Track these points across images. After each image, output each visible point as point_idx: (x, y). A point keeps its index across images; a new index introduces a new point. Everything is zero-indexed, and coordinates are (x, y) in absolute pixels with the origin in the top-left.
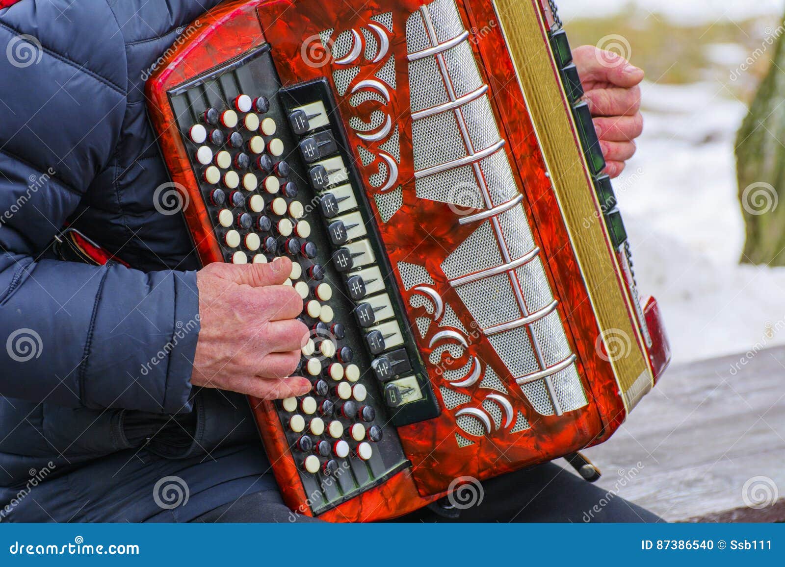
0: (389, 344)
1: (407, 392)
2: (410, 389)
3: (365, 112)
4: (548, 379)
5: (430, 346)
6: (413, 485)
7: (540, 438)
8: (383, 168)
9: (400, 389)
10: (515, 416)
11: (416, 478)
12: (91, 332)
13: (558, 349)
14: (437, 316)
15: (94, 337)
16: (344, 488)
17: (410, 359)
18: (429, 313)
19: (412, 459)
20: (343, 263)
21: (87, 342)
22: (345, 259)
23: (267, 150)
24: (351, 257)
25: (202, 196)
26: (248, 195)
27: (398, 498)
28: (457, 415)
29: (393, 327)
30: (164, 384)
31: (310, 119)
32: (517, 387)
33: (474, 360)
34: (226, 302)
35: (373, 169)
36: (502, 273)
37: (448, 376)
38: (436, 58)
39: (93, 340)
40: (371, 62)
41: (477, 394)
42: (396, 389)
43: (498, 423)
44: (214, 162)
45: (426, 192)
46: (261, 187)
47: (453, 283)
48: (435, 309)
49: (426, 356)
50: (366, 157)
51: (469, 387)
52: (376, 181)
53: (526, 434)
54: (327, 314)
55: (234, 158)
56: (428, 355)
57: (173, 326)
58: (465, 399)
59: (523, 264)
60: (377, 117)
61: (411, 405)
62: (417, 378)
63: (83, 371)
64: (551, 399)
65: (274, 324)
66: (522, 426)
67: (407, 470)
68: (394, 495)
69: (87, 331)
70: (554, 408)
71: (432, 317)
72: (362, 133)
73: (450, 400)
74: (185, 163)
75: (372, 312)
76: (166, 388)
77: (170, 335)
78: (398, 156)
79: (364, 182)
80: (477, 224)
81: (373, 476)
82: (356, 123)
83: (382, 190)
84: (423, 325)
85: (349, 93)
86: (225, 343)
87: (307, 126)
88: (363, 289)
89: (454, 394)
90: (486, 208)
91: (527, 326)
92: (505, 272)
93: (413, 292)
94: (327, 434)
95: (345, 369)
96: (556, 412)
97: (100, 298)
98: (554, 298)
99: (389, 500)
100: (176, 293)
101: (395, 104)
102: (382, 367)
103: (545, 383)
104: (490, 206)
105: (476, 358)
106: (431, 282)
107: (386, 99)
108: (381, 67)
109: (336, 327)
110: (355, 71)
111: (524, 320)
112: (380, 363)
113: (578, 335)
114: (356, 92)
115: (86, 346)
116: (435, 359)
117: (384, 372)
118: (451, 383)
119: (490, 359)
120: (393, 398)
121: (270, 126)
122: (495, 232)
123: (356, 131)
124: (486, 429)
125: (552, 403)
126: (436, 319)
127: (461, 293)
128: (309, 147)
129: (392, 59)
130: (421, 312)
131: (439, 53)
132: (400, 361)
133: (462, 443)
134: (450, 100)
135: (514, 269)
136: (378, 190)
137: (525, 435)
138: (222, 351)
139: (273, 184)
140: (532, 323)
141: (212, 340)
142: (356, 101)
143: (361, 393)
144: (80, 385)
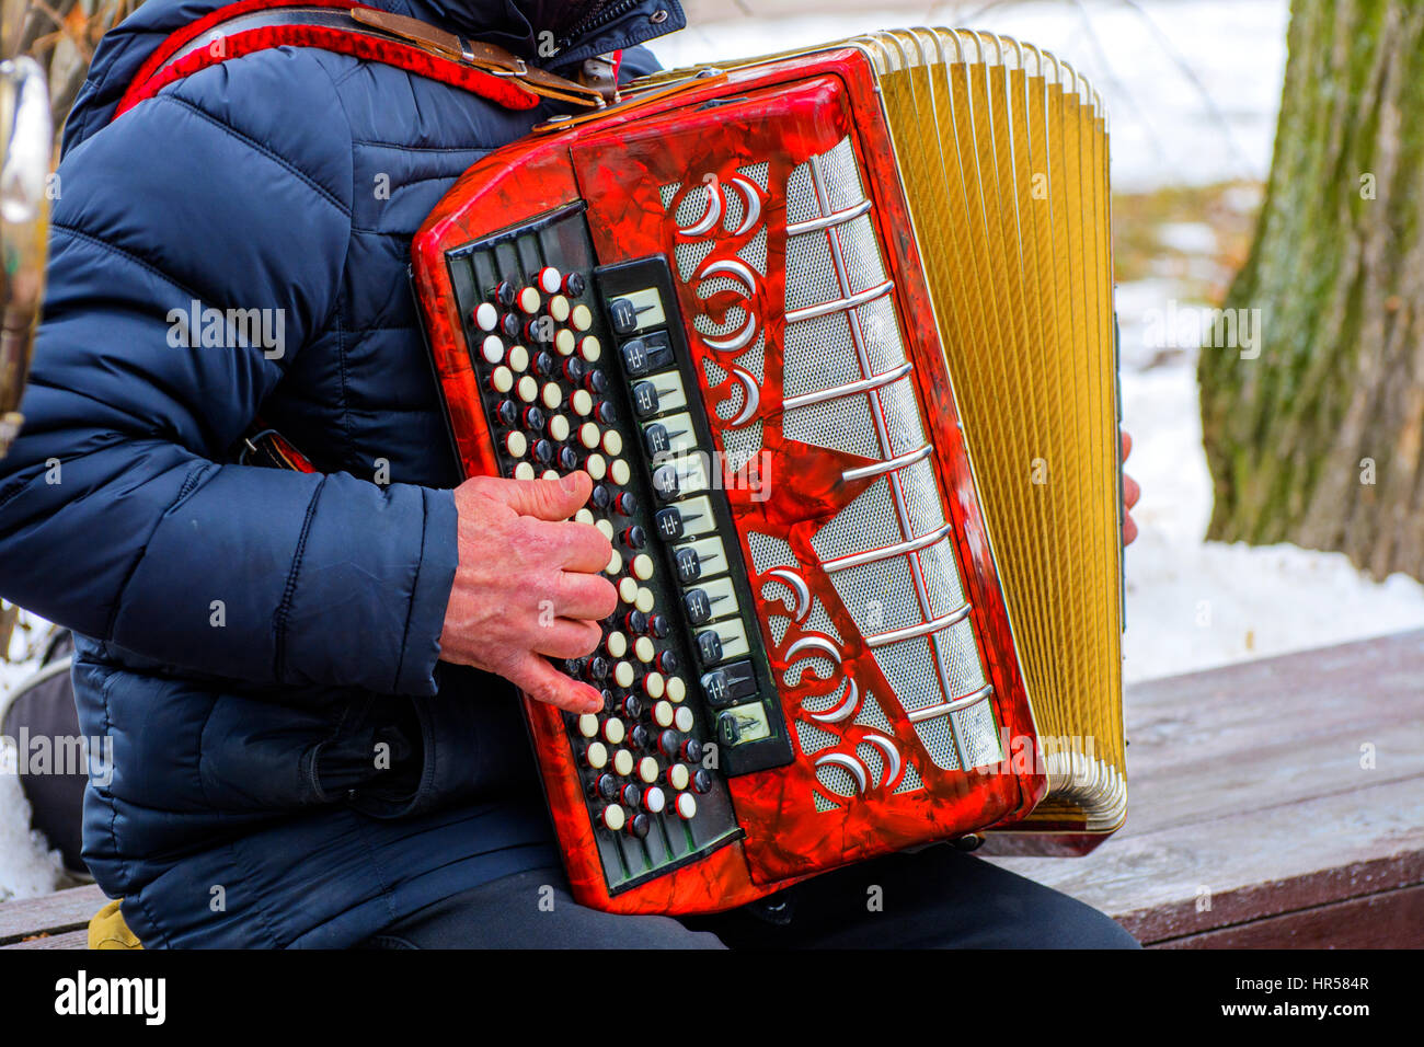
0: (729, 652)
1: (748, 725)
2: (753, 722)
3: (717, 308)
4: (955, 716)
5: (786, 659)
6: (744, 865)
7: (937, 803)
8: (737, 391)
9: (739, 720)
10: (903, 770)
11: (749, 856)
12: (298, 558)
13: (969, 675)
14: (800, 615)
15: (302, 565)
16: (654, 859)
17: (755, 676)
18: (789, 609)
19: (746, 828)
20: (671, 529)
21: (292, 573)
22: (673, 523)
23: (578, 352)
24: (681, 521)
25: (484, 411)
26: (547, 414)
27: (724, 883)
28: (818, 763)
29: (735, 628)
30: (400, 644)
31: (639, 313)
32: (910, 725)
33: (849, 683)
34: (504, 534)
35: (723, 393)
36: (899, 555)
37: (809, 705)
38: (828, 233)
39: (301, 571)
40: (732, 235)
41: (848, 733)
42: (733, 720)
43: (876, 780)
44: (505, 361)
45: (797, 430)
46: (565, 405)
47: (827, 567)
48: (798, 605)
49: (779, 674)
50: (715, 375)
51: (838, 723)
52: (725, 410)
53: (916, 796)
54: (645, 600)
55: (532, 359)
56: (782, 673)
57: (419, 555)
58: (832, 741)
59: (929, 546)
60: (735, 316)
61: (752, 745)
62: (766, 707)
63: (283, 617)
64: (956, 745)
65: (569, 576)
66: (912, 784)
67: (738, 843)
68: (718, 878)
69: (293, 555)
70: (960, 760)
71: (792, 616)
72: (712, 338)
73: (809, 740)
74: (463, 359)
75: (707, 604)
76: (403, 649)
77: (414, 569)
78: (761, 377)
79: (709, 412)
80: (868, 481)
81: (694, 846)
82: (702, 324)
83: (734, 424)
84: (778, 628)
85: (697, 279)
86: (495, 592)
87: (634, 322)
88: (697, 569)
89: (814, 733)
90: (884, 459)
91: (929, 636)
92: (903, 554)
93: (768, 577)
94: (636, 776)
95: (666, 683)
96: (962, 766)
97: (314, 512)
98: (966, 601)
99: (712, 885)
100: (425, 512)
101: (763, 298)
102: (716, 686)
103: (950, 721)
104: (889, 455)
105: (852, 680)
106: (795, 564)
107: (750, 289)
108: (746, 243)
109: (657, 619)
110: (709, 247)
111: (926, 626)
112: (714, 680)
113: (994, 659)
114: (708, 277)
115: (290, 578)
116: (792, 679)
117: (718, 693)
118: (813, 716)
119: (873, 683)
120: (728, 733)
121: (583, 317)
122: (894, 495)
123: (702, 336)
124: (858, 786)
125: (958, 753)
126: (798, 619)
127: (836, 582)
128: (635, 353)
129: (764, 231)
130: (778, 608)
131: (831, 226)
132: (741, 679)
133: (823, 806)
134: (843, 297)
135: (917, 551)
136: (727, 425)
137: (915, 798)
138: (490, 606)
139: (583, 401)
140: (937, 631)
141: (477, 587)
142: (706, 291)
143: (685, 720)
144: (277, 637)
